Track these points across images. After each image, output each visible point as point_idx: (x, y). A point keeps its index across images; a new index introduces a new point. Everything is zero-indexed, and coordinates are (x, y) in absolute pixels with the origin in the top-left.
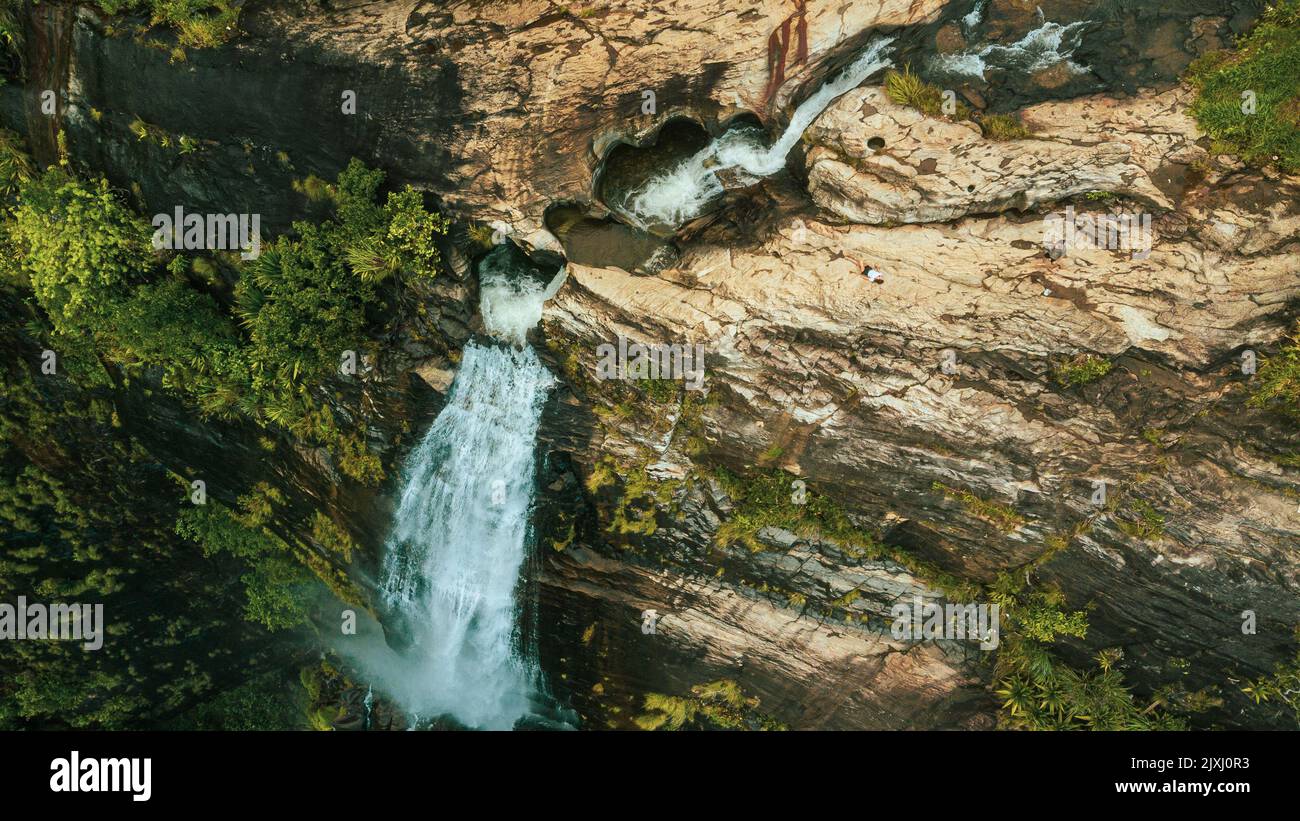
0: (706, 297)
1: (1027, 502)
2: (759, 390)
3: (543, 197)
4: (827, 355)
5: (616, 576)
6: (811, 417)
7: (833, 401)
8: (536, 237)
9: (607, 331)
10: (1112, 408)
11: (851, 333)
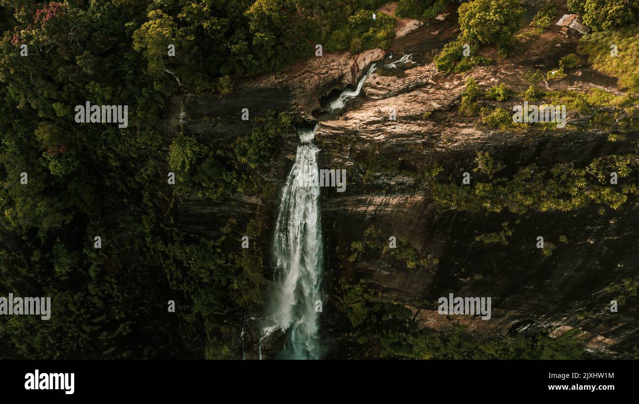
0: (351, 120)
1: (424, 144)
2: (367, 136)
3: (311, 109)
4: (378, 125)
5: (340, 202)
6: (378, 138)
7: (382, 134)
8: (310, 118)
9: (331, 133)
10: (434, 121)
11: (382, 119)
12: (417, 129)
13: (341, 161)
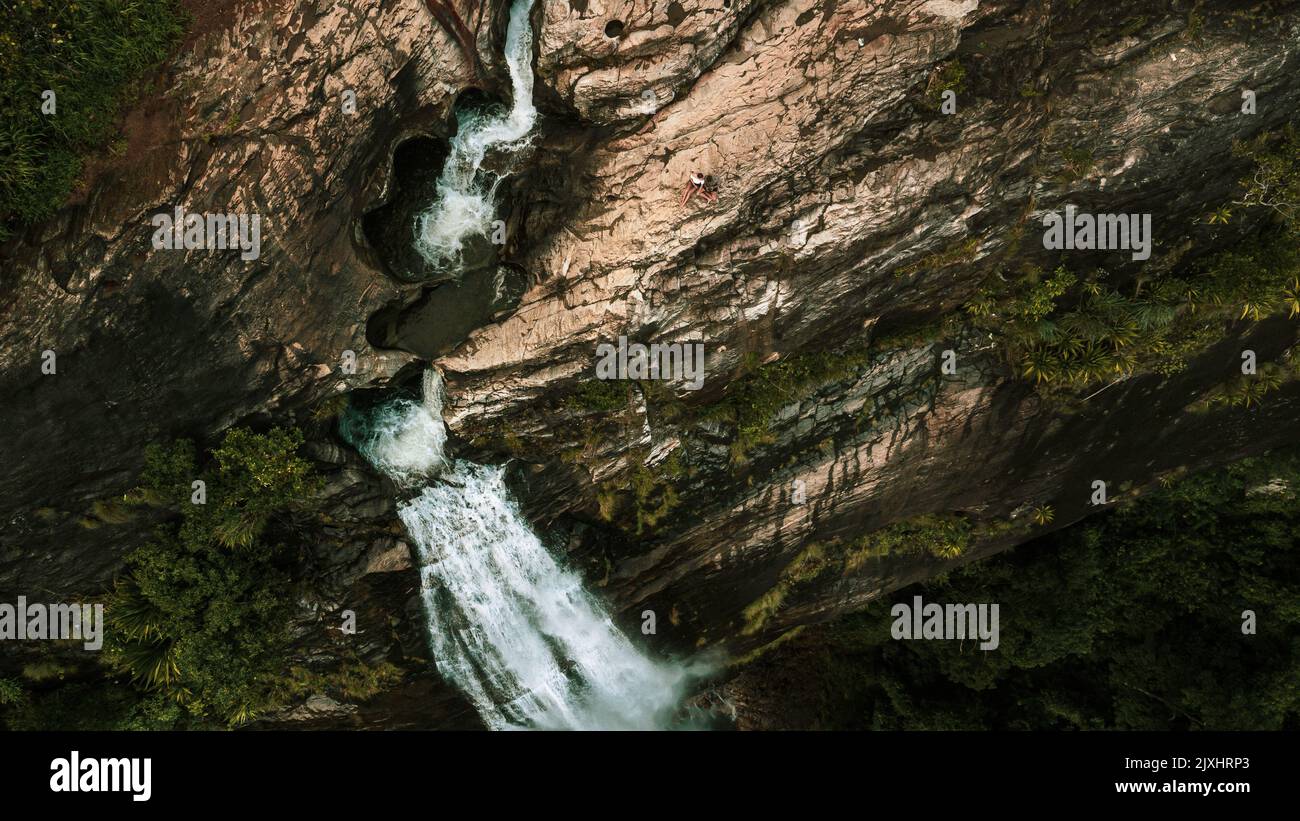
0: (587, 286)
1: (976, 224)
2: (702, 324)
3: (354, 327)
4: (735, 247)
5: (668, 557)
6: (762, 307)
7: (769, 279)
8: (380, 369)
9: (526, 390)
10: (984, 95)
11: (741, 212)
12: (929, 175)
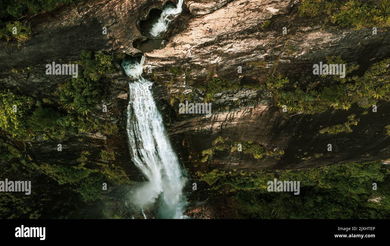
0: (180, 46)
1: (267, 58)
2: (201, 61)
3: (131, 41)
4: (212, 46)
5: (185, 124)
6: (215, 62)
7: (218, 56)
8: (133, 51)
9: (161, 64)
10: (275, 30)
11: (215, 39)
12: (257, 43)
13: (178, 91)
